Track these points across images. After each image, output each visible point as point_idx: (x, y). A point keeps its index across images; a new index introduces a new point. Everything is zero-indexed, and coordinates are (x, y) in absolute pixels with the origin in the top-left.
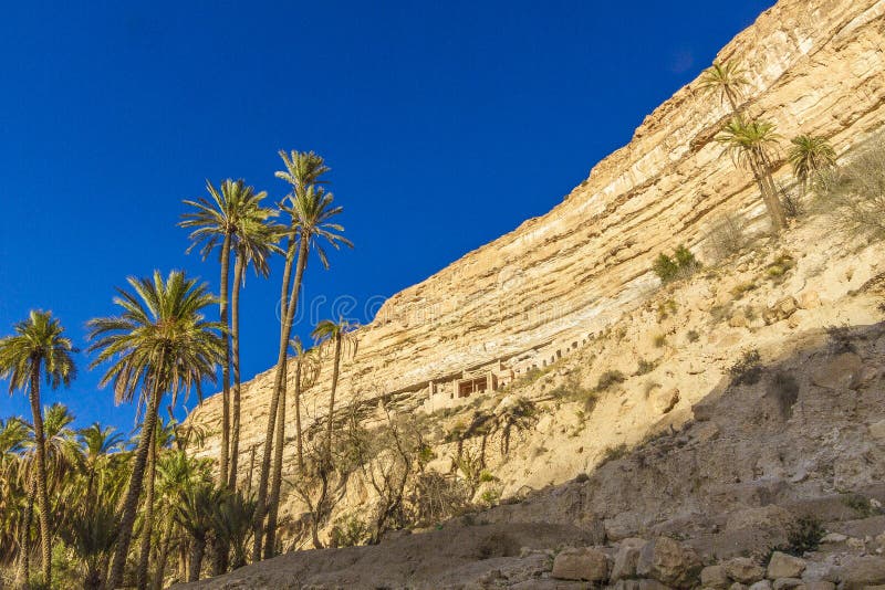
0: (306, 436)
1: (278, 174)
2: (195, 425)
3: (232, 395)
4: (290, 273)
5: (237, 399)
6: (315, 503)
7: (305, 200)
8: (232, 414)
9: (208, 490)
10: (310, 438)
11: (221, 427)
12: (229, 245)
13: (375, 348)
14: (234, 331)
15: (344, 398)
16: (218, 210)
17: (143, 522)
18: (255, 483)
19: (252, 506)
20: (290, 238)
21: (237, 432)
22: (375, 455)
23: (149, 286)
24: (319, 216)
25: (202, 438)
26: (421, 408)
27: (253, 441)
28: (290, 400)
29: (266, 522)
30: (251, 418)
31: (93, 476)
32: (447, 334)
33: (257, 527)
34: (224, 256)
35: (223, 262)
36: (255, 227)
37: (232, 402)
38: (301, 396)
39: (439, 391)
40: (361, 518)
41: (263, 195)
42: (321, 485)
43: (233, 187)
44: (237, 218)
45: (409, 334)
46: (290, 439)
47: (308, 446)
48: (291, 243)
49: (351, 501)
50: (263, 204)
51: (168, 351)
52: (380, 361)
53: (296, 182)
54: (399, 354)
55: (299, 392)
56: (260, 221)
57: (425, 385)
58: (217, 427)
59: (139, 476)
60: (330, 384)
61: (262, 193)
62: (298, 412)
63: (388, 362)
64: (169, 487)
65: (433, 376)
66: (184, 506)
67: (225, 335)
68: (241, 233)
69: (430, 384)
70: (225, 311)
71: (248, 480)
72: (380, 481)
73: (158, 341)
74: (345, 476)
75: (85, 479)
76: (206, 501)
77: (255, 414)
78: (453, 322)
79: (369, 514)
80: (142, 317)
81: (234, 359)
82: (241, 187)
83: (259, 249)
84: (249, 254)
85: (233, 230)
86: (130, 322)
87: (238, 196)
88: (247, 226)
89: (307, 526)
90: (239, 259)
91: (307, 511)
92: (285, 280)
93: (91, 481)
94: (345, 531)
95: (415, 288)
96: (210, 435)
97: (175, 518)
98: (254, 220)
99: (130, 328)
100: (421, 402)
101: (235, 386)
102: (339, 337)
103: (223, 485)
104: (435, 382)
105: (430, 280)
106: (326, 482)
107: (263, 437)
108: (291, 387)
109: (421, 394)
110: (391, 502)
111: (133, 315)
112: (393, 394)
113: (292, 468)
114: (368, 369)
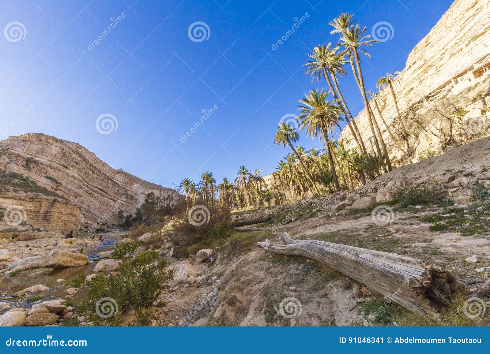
0: (391, 127)
1: (332, 33)
2: (343, 138)
3: (352, 123)
4: (355, 68)
5: (354, 123)
6: (406, 150)
7: (348, 35)
8: (354, 129)
9: (357, 157)
10: (394, 127)
11: (353, 137)
12: (326, 71)
13: (412, 78)
14: (342, 100)
15: (403, 105)
16: (316, 61)
17: (339, 172)
18: (376, 151)
19: (377, 158)
20: (349, 54)
21: (359, 135)
22: (429, 123)
23: (306, 101)
24: (357, 37)
25: (348, 142)
26: (450, 94)
27: (369, 136)
28: (377, 116)
29: (385, 161)
30: (364, 129)
31: (318, 163)
32: (454, 52)
33: (382, 164)
34: (326, 76)
35: (326, 78)
36: (332, 59)
37: (353, 126)
38: (382, 113)
39: (459, 81)
40: (432, 150)
41: (330, 44)
42: (406, 143)
43: (317, 50)
44: (324, 60)
45: (429, 64)
46: (384, 131)
47: (393, 131)
48: (349, 56)
49: (424, 144)
50: (332, 48)
51: (322, 117)
52: (417, 82)
53: (341, 30)
54: (426, 75)
55: (380, 112)
56: (333, 55)
57: (450, 82)
58: (352, 136)
59: (331, 159)
60: (394, 103)
61: (329, 44)
62: (383, 119)
63: (421, 81)
64: (343, 159)
65: (453, 76)
66: (350, 164)
67: (339, 103)
68: (328, 64)
69: (452, 80)
70: (335, 95)
71: (373, 150)
72: (437, 132)
73: (317, 116)
74: (417, 136)
75: (316, 165)
76: (358, 161)
77: (365, 127)
78: (456, 44)
79: (436, 147)
80: (308, 110)
81: (347, 110)
82: (320, 48)
83: (338, 66)
84: (335, 70)
85: (324, 65)
86: (306, 114)
87: (321, 51)
88: (330, 60)
89: (406, 159)
90: (332, 74)
91: (404, 154)
92: (354, 72)
93: (318, 165)
94: (426, 157)
95: (424, 40)
96: (351, 140)
97: (349, 168)
98: (331, 56)
99: (307, 115)
100: (450, 91)
101: (351, 119)
102: (390, 82)
103: (362, 153)
104: (455, 78)
105: (432, 31)
106: (407, 141)
107: (371, 134)
108: (375, 112)
109: (448, 87)
110: (446, 139)
111: (305, 111)
112: (430, 94)
113: (390, 141)
114: (412, 89)
